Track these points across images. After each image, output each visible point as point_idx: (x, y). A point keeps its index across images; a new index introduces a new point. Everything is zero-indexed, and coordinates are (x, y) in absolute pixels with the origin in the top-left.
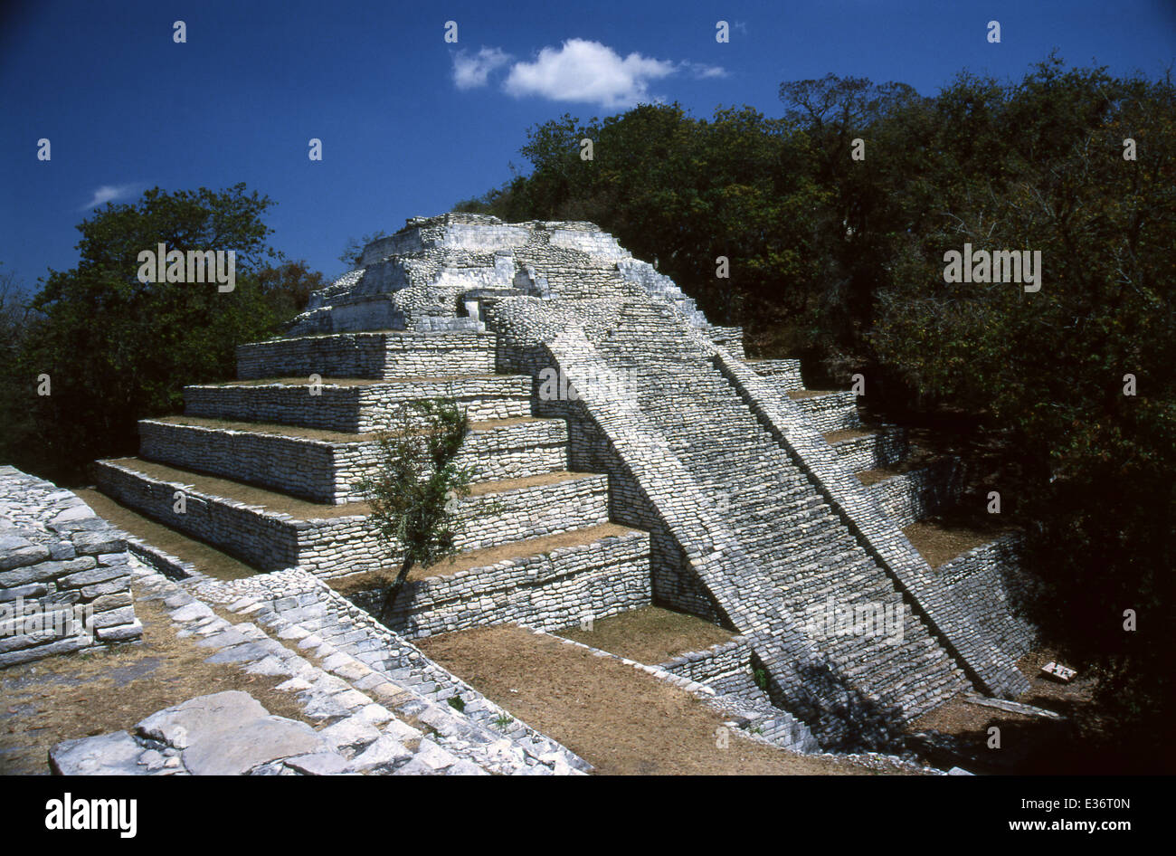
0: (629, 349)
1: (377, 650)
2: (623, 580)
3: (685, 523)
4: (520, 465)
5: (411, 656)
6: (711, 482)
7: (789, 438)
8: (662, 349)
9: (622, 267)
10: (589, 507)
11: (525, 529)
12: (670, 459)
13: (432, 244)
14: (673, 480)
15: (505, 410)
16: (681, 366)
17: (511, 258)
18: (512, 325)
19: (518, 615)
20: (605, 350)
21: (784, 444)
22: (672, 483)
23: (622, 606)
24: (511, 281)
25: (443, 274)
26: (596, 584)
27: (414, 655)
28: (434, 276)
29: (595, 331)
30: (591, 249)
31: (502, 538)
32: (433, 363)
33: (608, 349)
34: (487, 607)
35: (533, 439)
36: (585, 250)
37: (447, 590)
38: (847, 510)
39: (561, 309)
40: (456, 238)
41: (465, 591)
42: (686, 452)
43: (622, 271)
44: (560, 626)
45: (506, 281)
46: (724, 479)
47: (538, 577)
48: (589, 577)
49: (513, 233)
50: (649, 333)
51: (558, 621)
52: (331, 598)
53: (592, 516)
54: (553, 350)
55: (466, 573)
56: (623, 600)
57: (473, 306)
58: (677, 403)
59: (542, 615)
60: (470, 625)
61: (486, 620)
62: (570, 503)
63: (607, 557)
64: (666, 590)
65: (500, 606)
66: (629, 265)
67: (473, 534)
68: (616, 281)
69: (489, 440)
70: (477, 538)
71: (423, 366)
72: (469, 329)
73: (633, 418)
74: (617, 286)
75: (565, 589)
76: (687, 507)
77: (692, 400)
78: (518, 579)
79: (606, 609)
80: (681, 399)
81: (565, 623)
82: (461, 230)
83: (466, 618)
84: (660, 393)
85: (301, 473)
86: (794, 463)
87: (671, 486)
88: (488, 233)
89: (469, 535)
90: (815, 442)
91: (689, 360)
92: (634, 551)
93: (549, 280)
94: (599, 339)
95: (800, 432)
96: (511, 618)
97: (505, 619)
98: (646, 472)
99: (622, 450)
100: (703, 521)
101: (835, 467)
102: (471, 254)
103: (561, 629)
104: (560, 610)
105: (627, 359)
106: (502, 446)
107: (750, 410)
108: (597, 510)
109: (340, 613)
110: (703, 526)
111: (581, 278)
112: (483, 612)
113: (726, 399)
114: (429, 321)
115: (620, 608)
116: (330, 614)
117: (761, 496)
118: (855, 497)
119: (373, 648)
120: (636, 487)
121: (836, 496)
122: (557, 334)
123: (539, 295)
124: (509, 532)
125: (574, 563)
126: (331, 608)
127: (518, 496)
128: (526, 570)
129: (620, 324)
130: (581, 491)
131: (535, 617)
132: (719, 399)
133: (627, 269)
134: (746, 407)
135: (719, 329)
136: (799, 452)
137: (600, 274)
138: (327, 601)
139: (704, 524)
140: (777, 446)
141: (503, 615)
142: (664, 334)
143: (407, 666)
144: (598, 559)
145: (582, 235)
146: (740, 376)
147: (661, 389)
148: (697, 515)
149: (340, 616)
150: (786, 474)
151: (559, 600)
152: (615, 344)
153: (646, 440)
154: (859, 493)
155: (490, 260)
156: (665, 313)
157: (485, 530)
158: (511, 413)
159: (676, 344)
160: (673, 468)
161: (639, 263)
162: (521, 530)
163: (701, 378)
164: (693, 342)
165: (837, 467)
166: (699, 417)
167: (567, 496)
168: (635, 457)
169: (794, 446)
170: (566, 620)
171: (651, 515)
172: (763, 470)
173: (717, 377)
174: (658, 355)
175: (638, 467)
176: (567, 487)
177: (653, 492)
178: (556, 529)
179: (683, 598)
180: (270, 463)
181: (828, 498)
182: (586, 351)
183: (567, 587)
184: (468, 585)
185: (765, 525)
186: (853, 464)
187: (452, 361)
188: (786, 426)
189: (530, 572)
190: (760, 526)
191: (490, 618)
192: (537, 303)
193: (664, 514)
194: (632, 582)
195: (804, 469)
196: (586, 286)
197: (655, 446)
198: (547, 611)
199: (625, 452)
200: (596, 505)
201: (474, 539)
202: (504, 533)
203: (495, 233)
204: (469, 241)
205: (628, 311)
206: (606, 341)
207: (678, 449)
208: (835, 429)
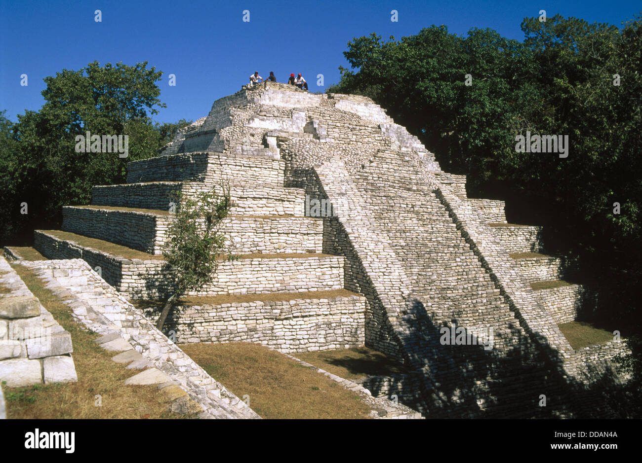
0: (374, 179)
1: (117, 313)
2: (342, 327)
3: (390, 293)
4: (285, 245)
5: (141, 321)
6: (417, 270)
7: (481, 249)
8: (398, 181)
9: (383, 127)
10: (327, 277)
11: (279, 285)
12: (388, 251)
13: (252, 101)
14: (387, 265)
15: (282, 209)
16: (411, 193)
17: (304, 113)
18: (296, 155)
19: (263, 338)
20: (357, 177)
21: (477, 253)
22: (386, 266)
23: (340, 344)
24: (302, 129)
25: (256, 119)
26: (322, 326)
27: (144, 321)
28: (249, 120)
29: (353, 164)
30: (364, 114)
31: (262, 289)
32: (240, 175)
33: (359, 177)
34: (241, 330)
35: (296, 228)
36: (360, 114)
37: (214, 314)
38: (514, 301)
39: (333, 149)
40: (270, 98)
41: (227, 317)
42: (402, 249)
43: (383, 130)
44: (292, 351)
45: (299, 128)
46: (427, 270)
47: (280, 315)
48: (317, 321)
49: (310, 98)
50: (392, 170)
51: (292, 347)
52: (91, 275)
53: (329, 283)
54: (318, 172)
55: (229, 305)
56: (341, 340)
57: (272, 141)
58: (402, 217)
59: (280, 341)
60: (228, 340)
61: (240, 338)
62: (314, 273)
63: (332, 309)
64: (372, 337)
65: (250, 330)
66: (388, 126)
67: (242, 283)
68: (376, 135)
69: (264, 226)
70: (245, 286)
71: (232, 177)
72: (267, 155)
73: (366, 222)
74: (376, 138)
75: (299, 327)
76: (393, 283)
77: (414, 216)
78: (265, 314)
79: (327, 344)
80: (406, 214)
81: (296, 349)
82: (273, 93)
83: (225, 335)
84: (391, 208)
85: (139, 235)
86: (482, 266)
87: (384, 268)
88: (292, 97)
89: (239, 283)
90: (501, 253)
91: (418, 190)
92: (352, 308)
93: (329, 130)
94: (355, 170)
95: (490, 246)
96: (258, 339)
97: (253, 340)
98: (368, 256)
99: (354, 241)
100: (403, 293)
101: (511, 271)
102: (278, 110)
103: (293, 353)
104: (293, 339)
105: (372, 184)
106: (273, 231)
107: (456, 227)
108: (333, 280)
109: (97, 285)
110: (402, 297)
111: (351, 131)
112: (238, 333)
113: (439, 218)
114: (240, 148)
115: (338, 345)
116: (89, 284)
117: (452, 284)
118: (523, 293)
119: (115, 311)
120: (360, 266)
121: (508, 290)
122: (324, 162)
123: (319, 138)
124: (267, 286)
125: (307, 310)
126: (90, 281)
127: (277, 262)
128: (272, 309)
129: (371, 162)
130: (323, 265)
131: (275, 342)
132: (434, 218)
133: (387, 129)
134: (454, 225)
135: (449, 175)
136: (486, 259)
137: (365, 129)
138: (88, 276)
139: (403, 295)
140: (473, 254)
141: (252, 337)
142: (403, 171)
143: (138, 327)
144: (326, 309)
145: (359, 104)
146: (453, 205)
147: (392, 206)
148: (400, 289)
149: (96, 287)
150: (474, 272)
151: (293, 333)
152: (365, 174)
153: (373, 237)
154: (526, 291)
155: (290, 114)
156: (407, 158)
157: (252, 282)
158: (286, 212)
159: (410, 179)
160: (388, 256)
161: (396, 126)
162: (276, 285)
163: (424, 203)
164: (423, 179)
165: (514, 271)
166: (417, 228)
167: (312, 267)
168: (362, 246)
169: (483, 254)
170: (297, 347)
171: (367, 285)
172: (457, 268)
173: (436, 203)
174: (395, 185)
175: (363, 253)
176: (313, 261)
177: (371, 270)
178: (301, 288)
179: (382, 344)
180: (125, 229)
181: (502, 292)
182: (342, 175)
183: (301, 325)
184: (229, 313)
185: (451, 303)
186: (533, 275)
187: (253, 175)
188: (480, 241)
189: (275, 311)
190: (447, 303)
191: (242, 338)
192: (316, 143)
193: (375, 285)
194: (348, 329)
195: (488, 270)
196: (354, 137)
197: (379, 241)
198: (284, 339)
199: (356, 242)
200: (333, 276)
201: (242, 287)
202: (264, 286)
203: (296, 97)
204: (278, 101)
205: (380, 154)
206: (359, 172)
207: (396, 246)
208: (524, 251)
